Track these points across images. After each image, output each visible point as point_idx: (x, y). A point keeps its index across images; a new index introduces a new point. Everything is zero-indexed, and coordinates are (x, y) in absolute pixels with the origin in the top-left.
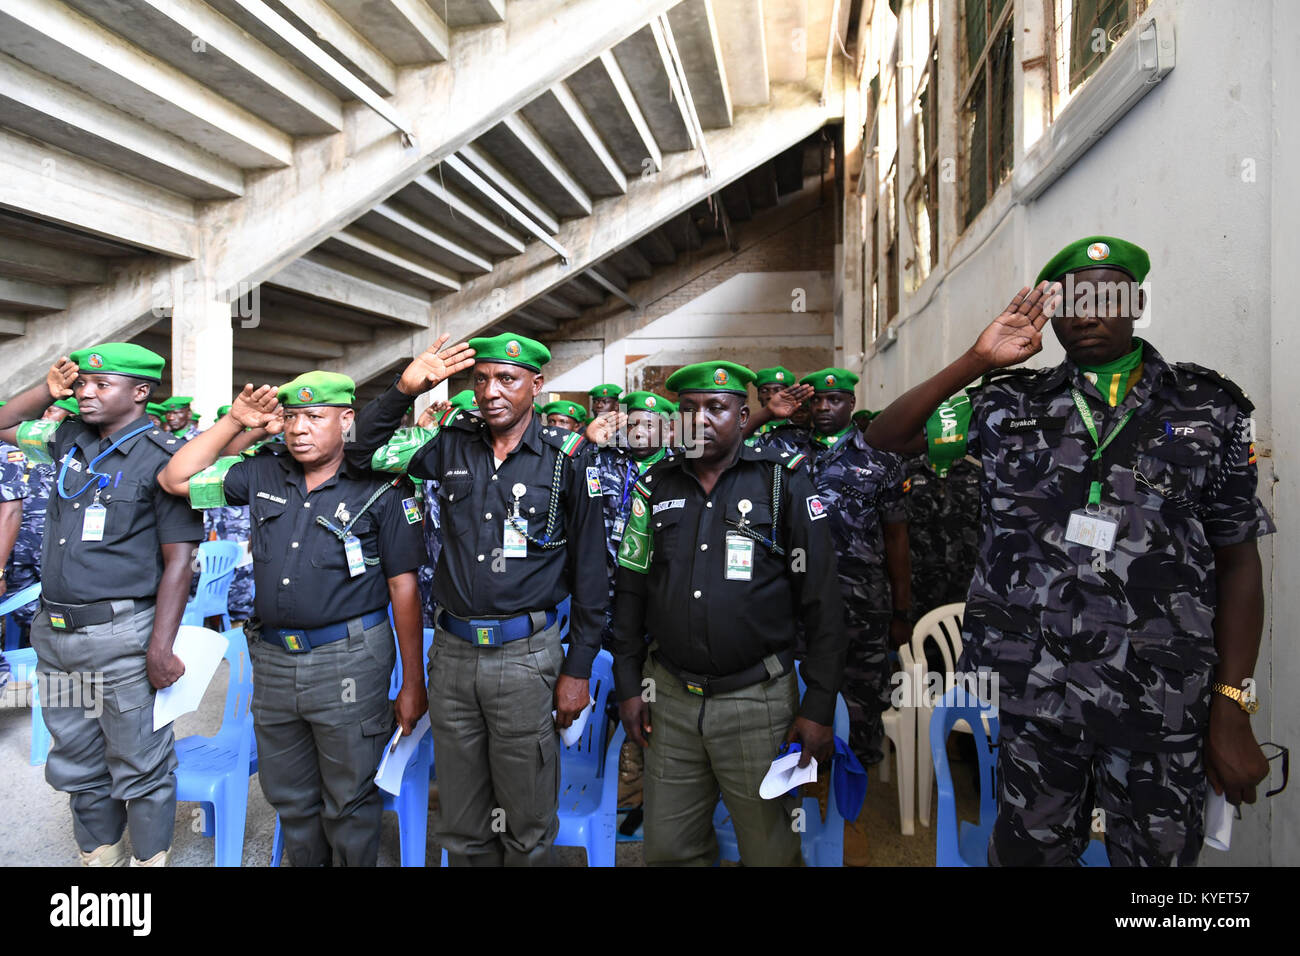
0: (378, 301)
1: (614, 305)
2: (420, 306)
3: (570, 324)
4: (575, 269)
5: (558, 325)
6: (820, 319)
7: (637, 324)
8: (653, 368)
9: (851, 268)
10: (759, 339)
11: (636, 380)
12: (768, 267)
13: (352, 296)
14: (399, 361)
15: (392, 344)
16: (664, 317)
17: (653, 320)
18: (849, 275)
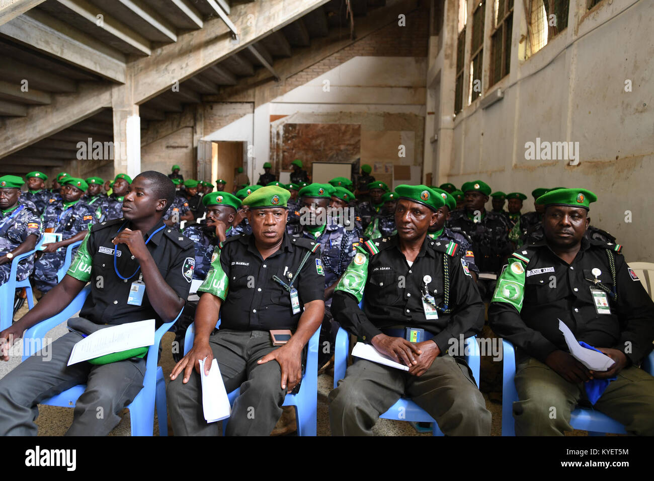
0: (87, 58)
1: (262, 76)
2: (118, 66)
3: (228, 90)
4: (242, 43)
5: (219, 90)
6: (413, 92)
7: (279, 91)
8: (291, 125)
9: (449, 52)
10: (369, 106)
11: (278, 134)
12: (377, 52)
13: (65, 51)
14: (100, 109)
15: (94, 96)
16: (300, 87)
17: (291, 89)
18: (447, 57)
